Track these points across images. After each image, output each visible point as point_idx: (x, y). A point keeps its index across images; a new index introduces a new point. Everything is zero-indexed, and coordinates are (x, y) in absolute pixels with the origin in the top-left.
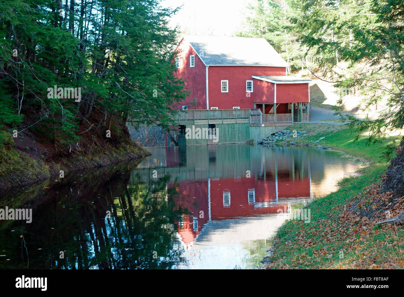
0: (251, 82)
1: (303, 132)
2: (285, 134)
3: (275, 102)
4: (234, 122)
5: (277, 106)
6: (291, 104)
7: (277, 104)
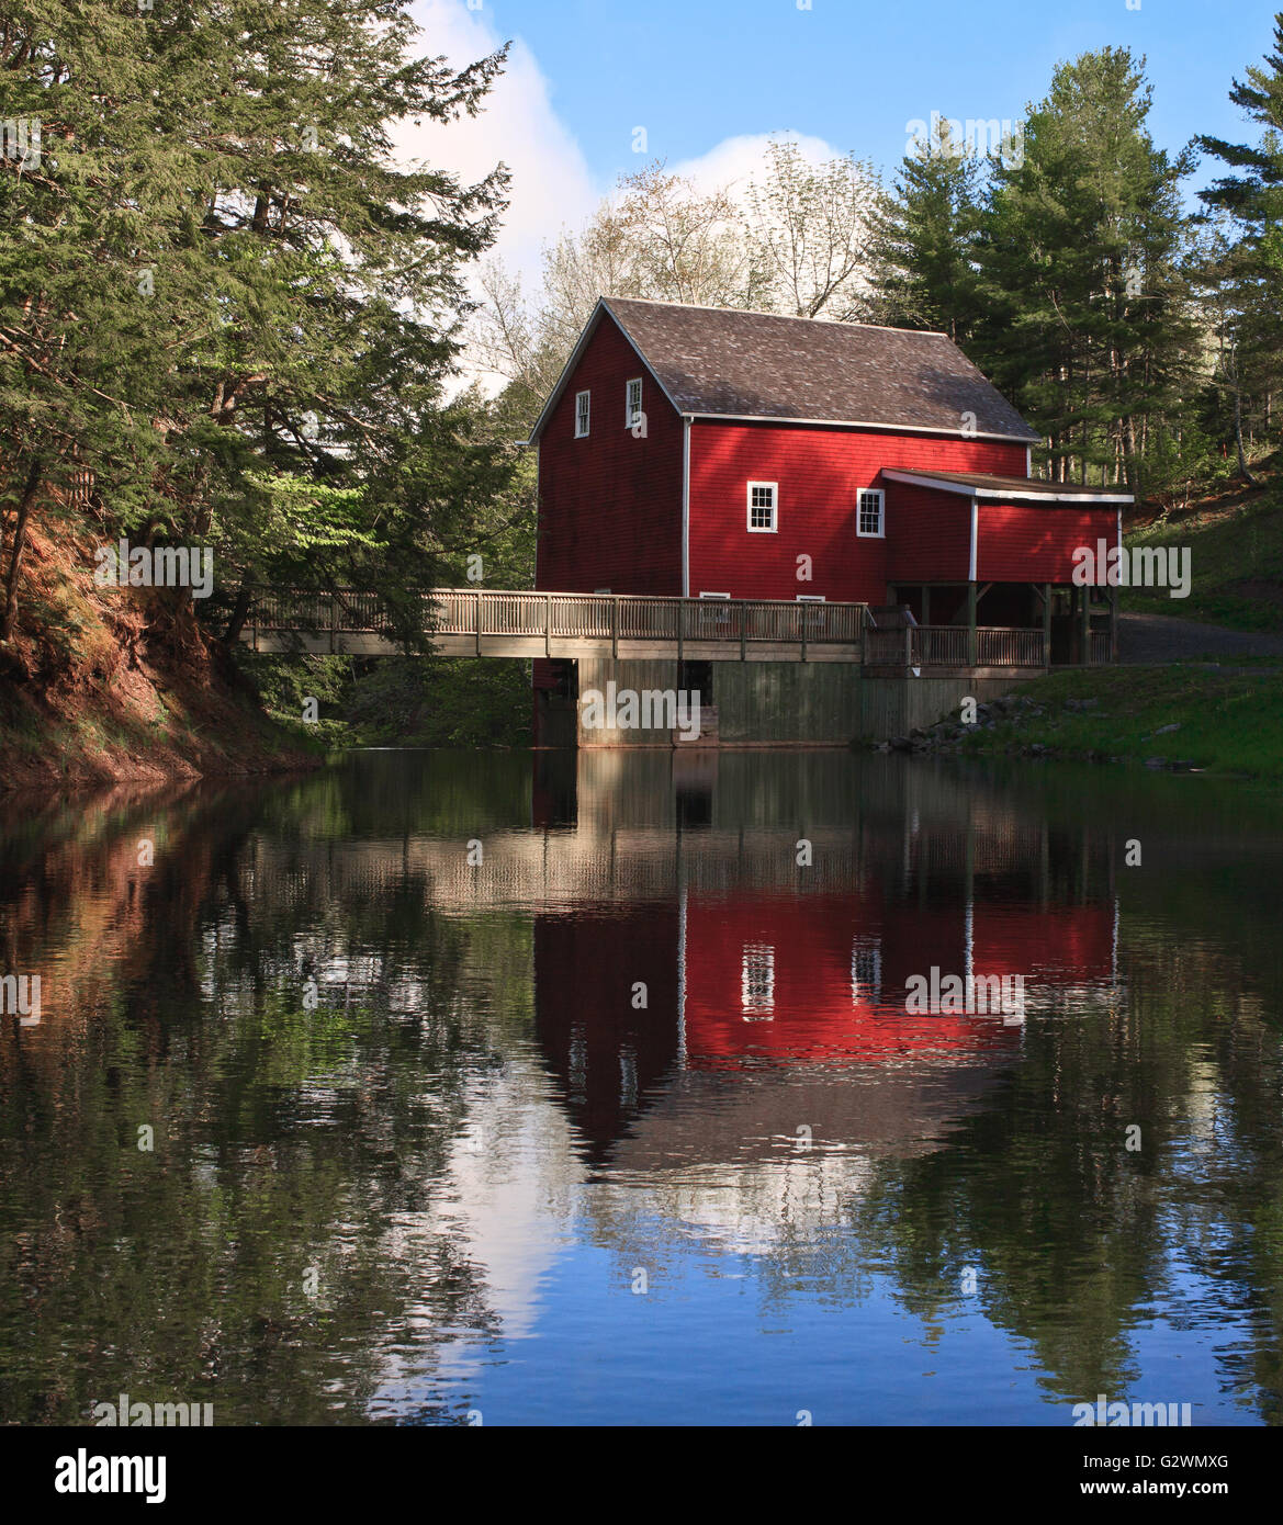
0: (877, 498)
1: (1087, 702)
2: (1009, 712)
3: (973, 576)
4: (795, 657)
5: (982, 594)
6: (1041, 586)
7: (980, 584)
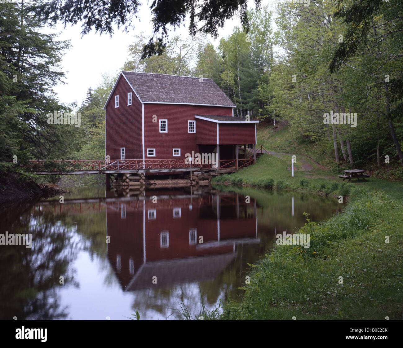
0: (193, 123)
3: (218, 143)
6: (236, 145)
7: (220, 145)
